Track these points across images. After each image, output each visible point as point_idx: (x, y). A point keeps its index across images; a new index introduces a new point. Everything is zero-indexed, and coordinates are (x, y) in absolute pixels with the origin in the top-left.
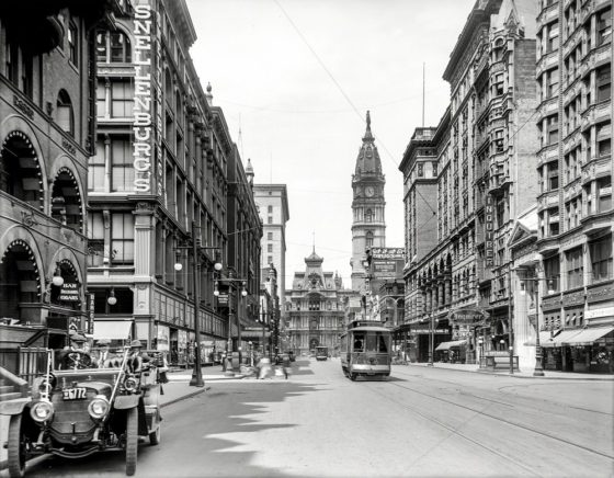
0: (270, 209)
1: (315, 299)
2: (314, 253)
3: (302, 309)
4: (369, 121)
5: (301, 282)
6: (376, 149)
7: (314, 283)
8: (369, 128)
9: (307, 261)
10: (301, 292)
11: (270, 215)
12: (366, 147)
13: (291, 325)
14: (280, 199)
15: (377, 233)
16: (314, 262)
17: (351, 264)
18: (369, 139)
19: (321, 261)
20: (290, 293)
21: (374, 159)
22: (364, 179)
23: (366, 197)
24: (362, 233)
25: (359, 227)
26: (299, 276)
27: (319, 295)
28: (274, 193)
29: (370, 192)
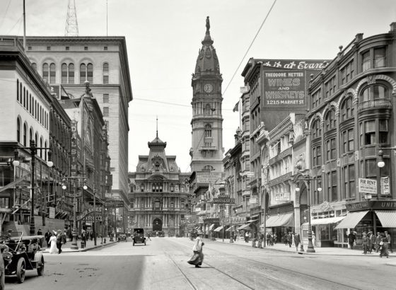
0: (106, 66)
1: (158, 181)
2: (157, 138)
3: (145, 191)
4: (208, 26)
5: (145, 165)
6: (214, 50)
7: (157, 166)
8: (208, 32)
9: (150, 145)
10: (145, 174)
11: (106, 74)
12: (205, 49)
13: (135, 206)
14: (117, 56)
15: (215, 125)
16: (157, 146)
17: (191, 154)
18: (208, 42)
19: (164, 145)
20: (134, 175)
21: (212, 59)
22: (204, 76)
23: (205, 93)
24: (201, 125)
25: (199, 119)
26: (142, 159)
27: (162, 177)
28: (110, 48)
29: (209, 88)
